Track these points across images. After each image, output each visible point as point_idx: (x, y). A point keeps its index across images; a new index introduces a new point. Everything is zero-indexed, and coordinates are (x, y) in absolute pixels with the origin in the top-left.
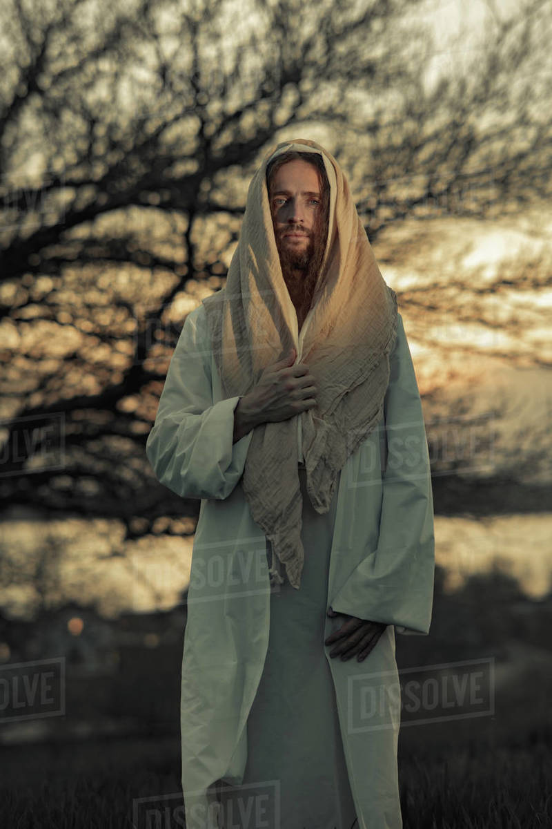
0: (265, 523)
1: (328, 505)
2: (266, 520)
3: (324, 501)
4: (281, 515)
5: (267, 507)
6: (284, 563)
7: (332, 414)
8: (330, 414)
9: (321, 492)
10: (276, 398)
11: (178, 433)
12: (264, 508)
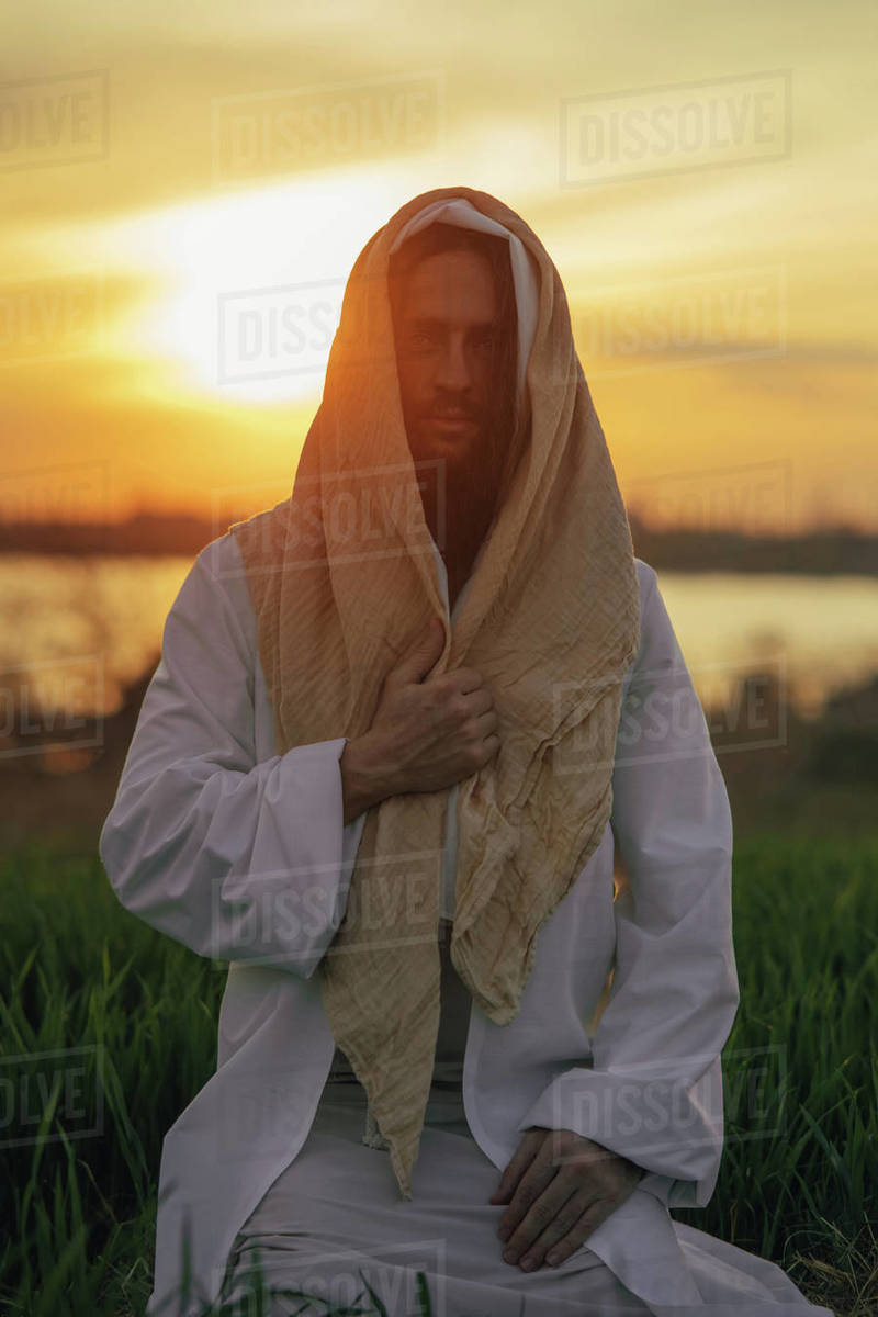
0: (359, 1046)
1: (516, 1003)
2: (362, 1040)
3: (506, 997)
4: (395, 1032)
5: (367, 1013)
6: (390, 1137)
7: (527, 803)
8: (522, 803)
9: (499, 979)
10: (433, 738)
11: (199, 802)
12: (361, 1013)
